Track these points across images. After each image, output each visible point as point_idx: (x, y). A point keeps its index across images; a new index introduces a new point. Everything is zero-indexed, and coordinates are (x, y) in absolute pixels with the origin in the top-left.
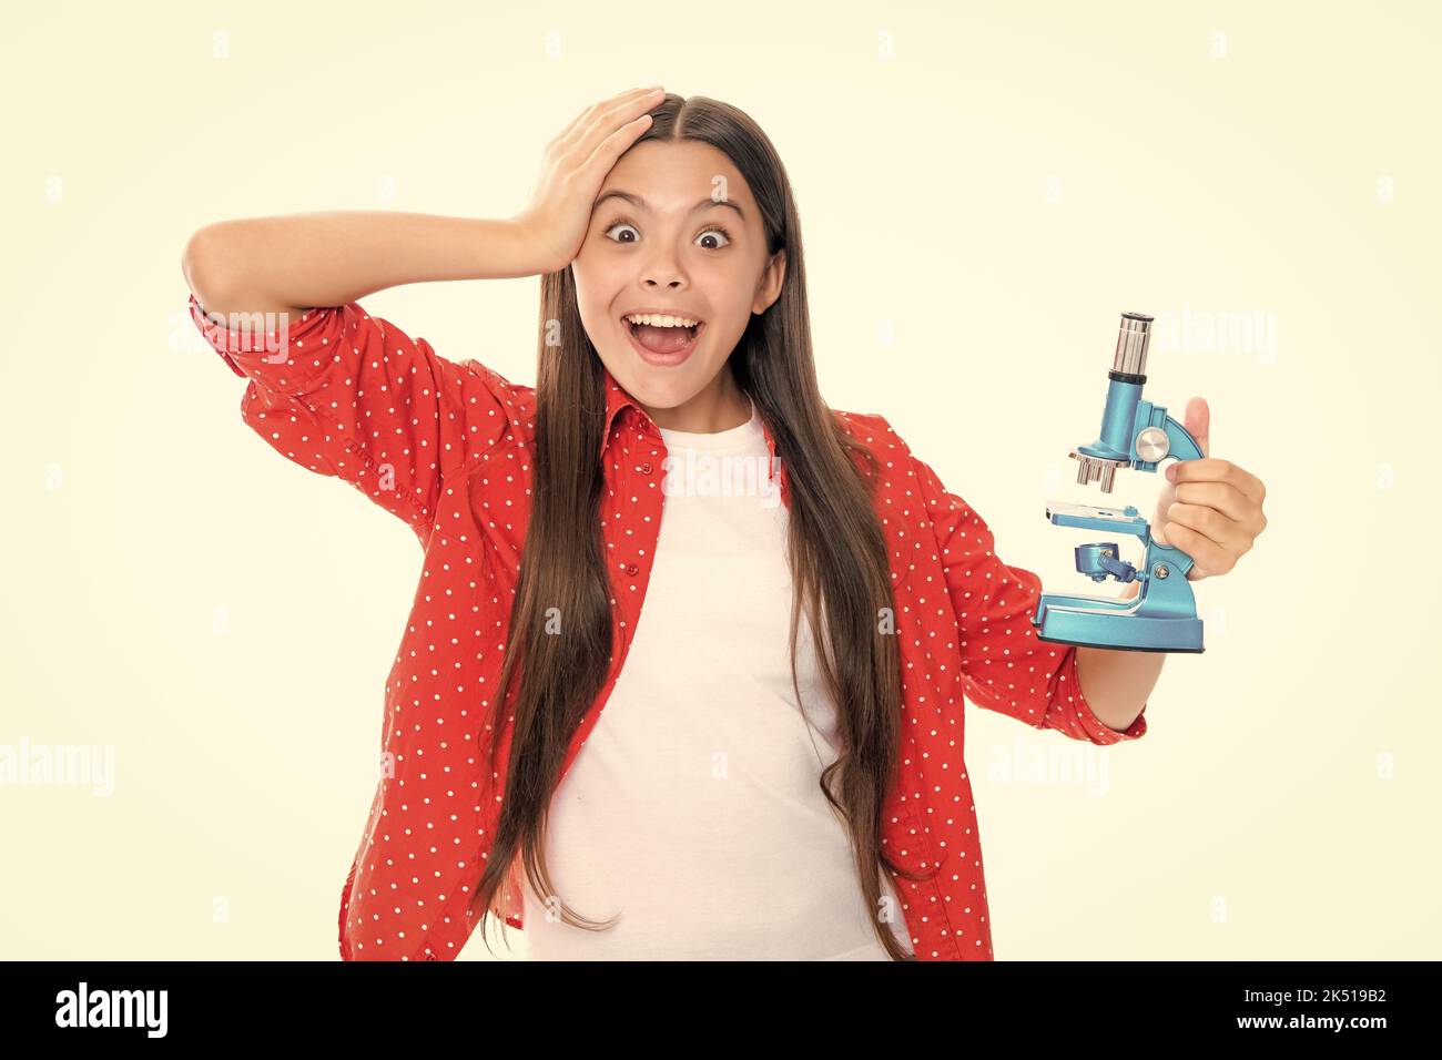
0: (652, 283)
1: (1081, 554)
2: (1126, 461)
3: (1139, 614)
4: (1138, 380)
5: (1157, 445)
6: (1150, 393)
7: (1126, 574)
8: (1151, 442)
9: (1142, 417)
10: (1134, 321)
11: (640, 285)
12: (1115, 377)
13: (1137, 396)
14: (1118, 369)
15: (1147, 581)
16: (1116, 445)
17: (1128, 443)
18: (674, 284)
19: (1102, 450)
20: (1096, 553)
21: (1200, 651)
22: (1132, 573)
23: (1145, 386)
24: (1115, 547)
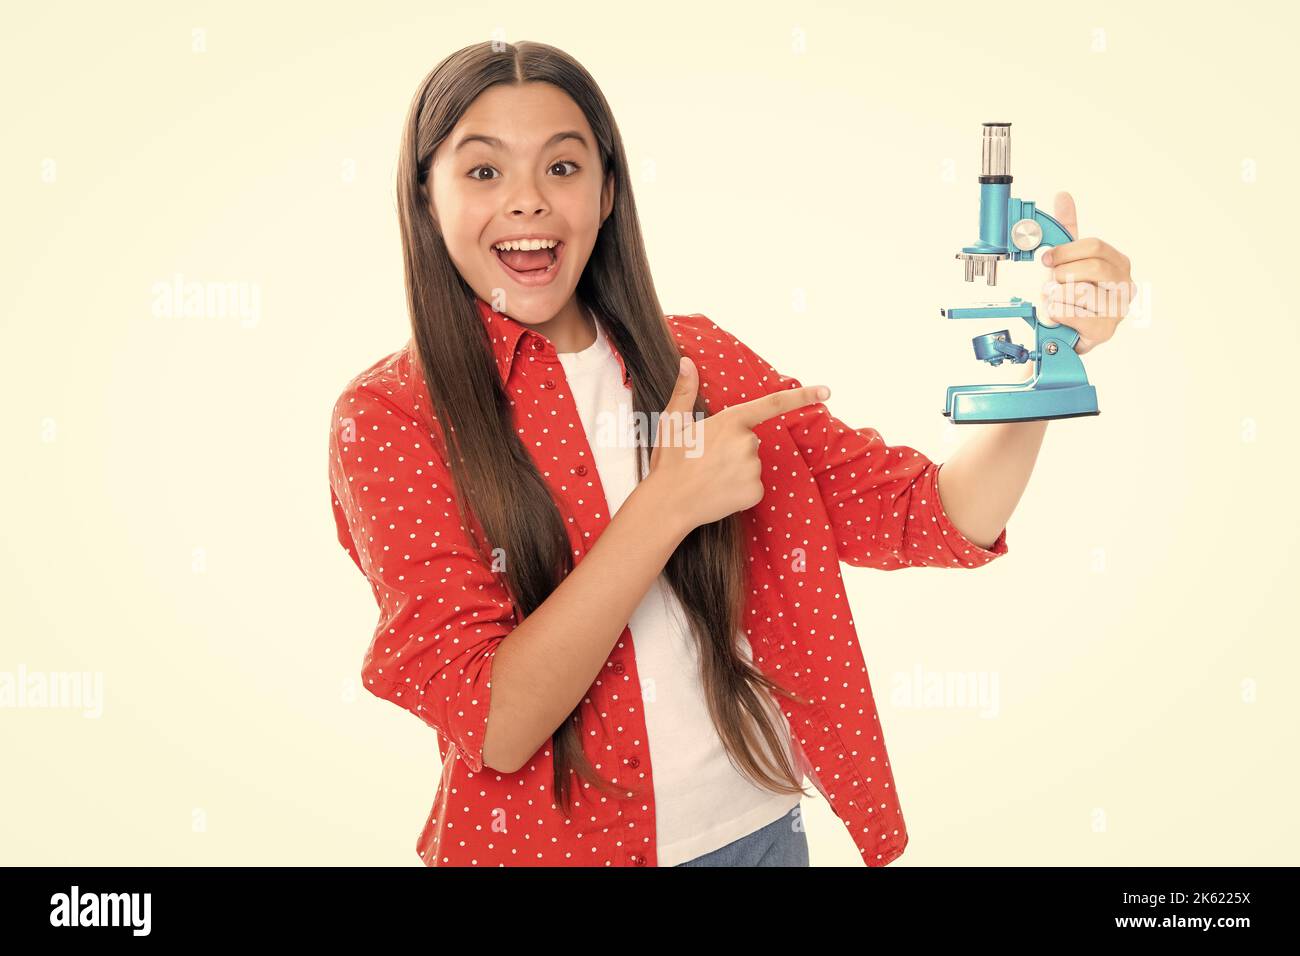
0: (518, 212)
1: (978, 344)
2: (1004, 253)
3: (1038, 387)
4: (1005, 180)
5: (1031, 234)
6: (1017, 191)
7: (1021, 355)
8: (1025, 234)
9: (1014, 210)
10: (994, 128)
11: (507, 216)
12: (985, 180)
13: (1007, 194)
14: (986, 173)
15: (1040, 360)
16: (994, 242)
17: (1005, 237)
18: (538, 212)
19: (984, 247)
20: (990, 340)
21: (1096, 413)
22: (1025, 355)
23: (1012, 184)
24: (1006, 332)
